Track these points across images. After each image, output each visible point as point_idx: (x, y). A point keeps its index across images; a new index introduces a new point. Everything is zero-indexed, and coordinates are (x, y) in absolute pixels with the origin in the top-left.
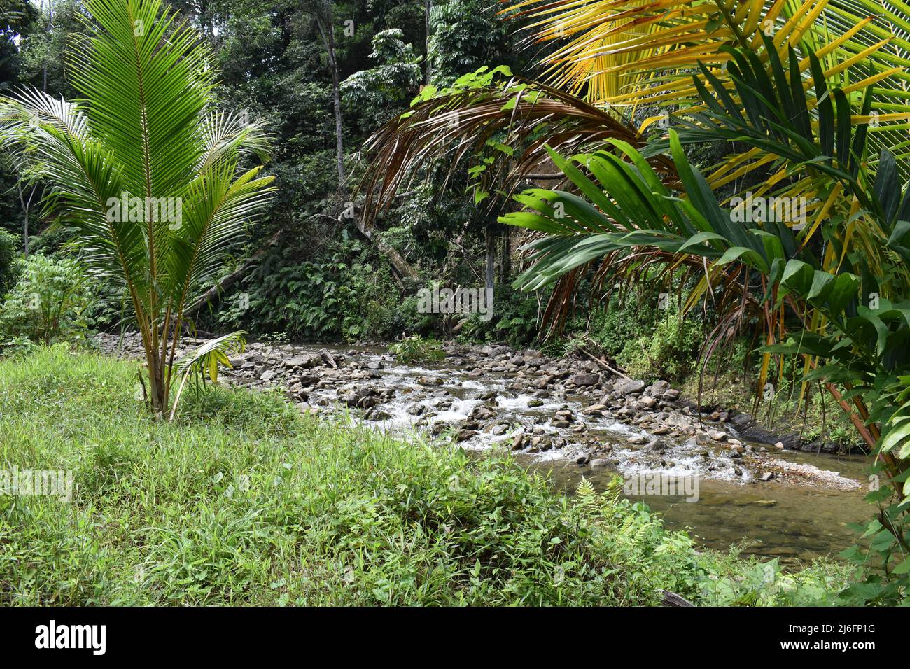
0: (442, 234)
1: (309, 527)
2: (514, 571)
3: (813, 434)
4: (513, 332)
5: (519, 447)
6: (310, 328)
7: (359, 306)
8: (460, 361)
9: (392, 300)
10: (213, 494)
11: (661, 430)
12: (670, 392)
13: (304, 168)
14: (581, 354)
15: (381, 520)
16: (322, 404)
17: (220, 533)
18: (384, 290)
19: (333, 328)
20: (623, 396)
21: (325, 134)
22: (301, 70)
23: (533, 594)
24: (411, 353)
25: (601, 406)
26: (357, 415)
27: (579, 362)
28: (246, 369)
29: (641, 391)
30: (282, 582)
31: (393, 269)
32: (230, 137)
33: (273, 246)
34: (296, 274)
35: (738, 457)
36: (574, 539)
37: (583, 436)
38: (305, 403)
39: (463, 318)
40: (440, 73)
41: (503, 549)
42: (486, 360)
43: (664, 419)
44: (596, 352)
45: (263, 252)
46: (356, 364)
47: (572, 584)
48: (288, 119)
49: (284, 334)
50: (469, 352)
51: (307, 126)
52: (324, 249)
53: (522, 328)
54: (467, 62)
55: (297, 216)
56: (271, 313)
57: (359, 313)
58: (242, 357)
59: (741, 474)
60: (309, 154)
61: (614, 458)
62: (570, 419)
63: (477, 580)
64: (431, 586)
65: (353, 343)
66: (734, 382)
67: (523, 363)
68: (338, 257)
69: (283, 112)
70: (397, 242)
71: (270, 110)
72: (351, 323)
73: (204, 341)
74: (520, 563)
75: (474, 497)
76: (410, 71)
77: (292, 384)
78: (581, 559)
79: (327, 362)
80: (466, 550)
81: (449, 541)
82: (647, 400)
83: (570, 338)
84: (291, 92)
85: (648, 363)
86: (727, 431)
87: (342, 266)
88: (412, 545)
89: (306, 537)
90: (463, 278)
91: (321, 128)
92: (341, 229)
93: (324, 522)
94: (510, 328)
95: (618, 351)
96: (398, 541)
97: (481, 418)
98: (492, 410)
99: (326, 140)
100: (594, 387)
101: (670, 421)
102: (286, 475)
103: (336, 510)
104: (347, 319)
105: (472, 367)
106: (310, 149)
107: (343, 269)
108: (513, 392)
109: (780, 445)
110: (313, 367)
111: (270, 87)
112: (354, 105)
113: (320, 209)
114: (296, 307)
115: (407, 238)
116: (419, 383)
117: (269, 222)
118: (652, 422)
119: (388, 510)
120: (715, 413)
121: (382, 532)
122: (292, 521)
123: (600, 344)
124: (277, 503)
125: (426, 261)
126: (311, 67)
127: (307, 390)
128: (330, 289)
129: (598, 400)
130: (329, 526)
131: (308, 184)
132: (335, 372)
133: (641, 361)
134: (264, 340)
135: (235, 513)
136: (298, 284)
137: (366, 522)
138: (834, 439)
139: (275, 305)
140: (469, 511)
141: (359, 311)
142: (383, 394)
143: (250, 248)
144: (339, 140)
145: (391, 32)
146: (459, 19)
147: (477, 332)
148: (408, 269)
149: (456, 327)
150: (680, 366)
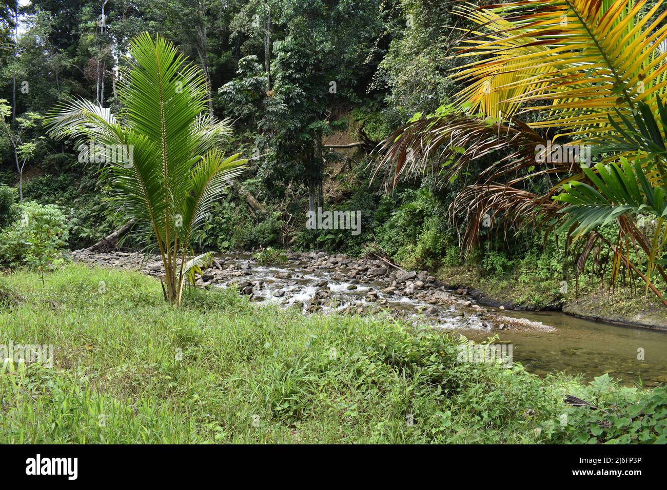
0: (282, 183)
3: (521, 300)
4: (328, 243)
7: (228, 229)
8: (297, 262)
9: (249, 225)
12: (430, 278)
14: (372, 256)
18: (243, 218)
19: (212, 243)
24: (267, 258)
25: (393, 288)
27: (372, 261)
31: (249, 205)
39: (295, 235)
40: (281, 83)
42: (313, 261)
44: (381, 254)
46: (233, 266)
53: (333, 240)
54: (297, 76)
57: (228, 234)
59: (486, 326)
65: (225, 252)
66: (469, 271)
70: (251, 188)
72: (223, 240)
76: (262, 82)
83: (364, 246)
85: (414, 260)
86: (469, 300)
90: (293, 211)
94: (325, 241)
95: (394, 254)
98: (327, 293)
101: (436, 295)
104: (221, 237)
107: (217, 206)
109: (502, 307)
110: (207, 269)
112: (227, 103)
115: (259, 186)
118: (425, 297)
120: (460, 290)
123: (383, 249)
125: (270, 200)
128: (209, 218)
133: (409, 259)
138: (534, 302)
141: (227, 232)
145: (250, 57)
146: (292, 50)
147: (304, 244)
148: (258, 205)
149: (291, 241)
150: (434, 262)
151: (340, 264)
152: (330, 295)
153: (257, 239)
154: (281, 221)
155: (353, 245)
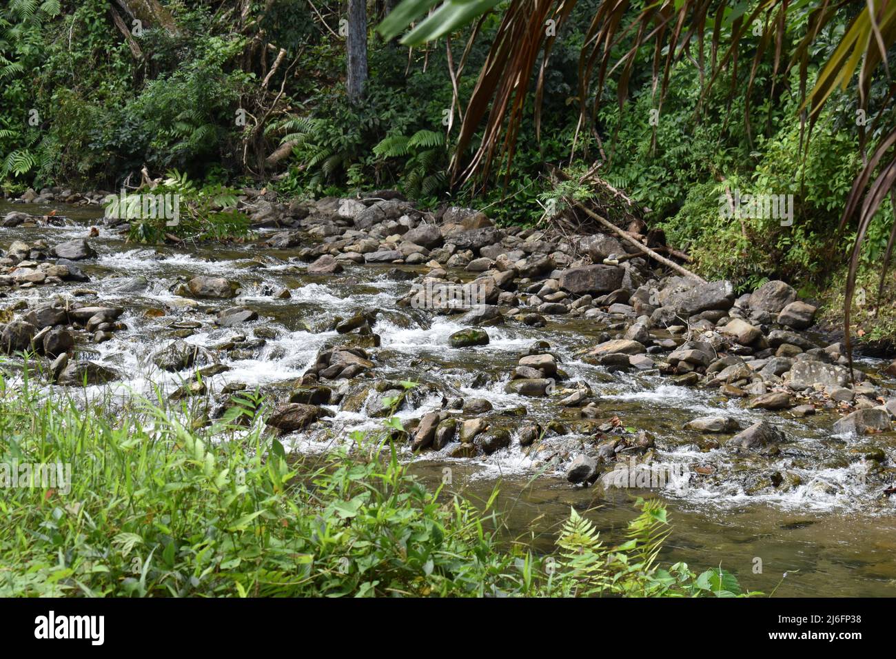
4: (416, 165)
5: (430, 443)
8: (284, 237)
9: (113, 87)
11: (771, 399)
12: (795, 308)
14: (581, 219)
18: (92, 61)
25: (628, 343)
26: (30, 373)
27: (575, 238)
29: (725, 306)
31: (114, 8)
37: (584, 416)
39: (290, 131)
42: (350, 233)
43: (779, 374)
44: (620, 214)
46: (24, 247)
50: (306, 214)
62: (553, 375)
65: (17, 195)
67: (440, 242)
75: (308, 559)
82: (739, 327)
83: (553, 179)
85: (743, 238)
90: (290, 33)
94: (408, 156)
95: (671, 210)
97: (338, 374)
98: (364, 356)
100: (611, 297)
101: (792, 378)
105: (314, 251)
116: (184, 293)
118: (749, 381)
123: (627, 193)
129: (621, 328)
142: (93, 320)
147: (326, 165)
149: (276, 155)
150: (820, 245)
151: (450, 247)
152: (374, 363)
153: (144, 146)
154: (238, 73)
155: (515, 176)
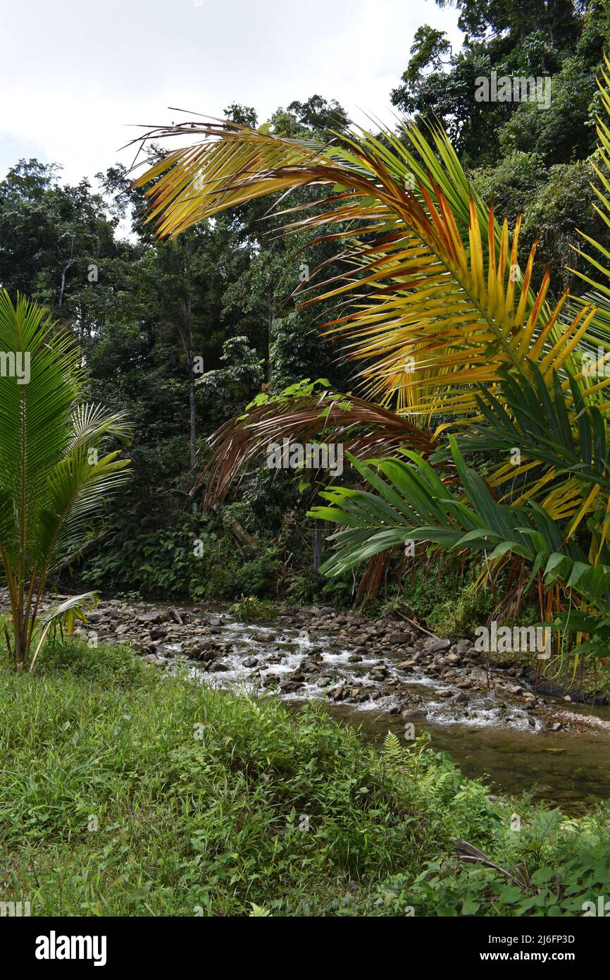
0: (277, 509)
1: (143, 774)
2: (325, 818)
3: (596, 688)
4: (337, 594)
5: (340, 698)
6: (161, 588)
7: (204, 570)
8: (290, 619)
9: (233, 565)
10: (60, 740)
11: (464, 684)
13: (161, 450)
14: (396, 615)
15: (208, 769)
16: (169, 655)
17: (63, 779)
18: (226, 556)
19: (181, 588)
20: (433, 652)
21: (180, 421)
22: (162, 368)
23: (341, 839)
24: (249, 611)
25: (412, 662)
26: (198, 667)
27: (394, 623)
28: (103, 623)
29: (447, 649)
30: (116, 825)
31: (235, 537)
32: (96, 425)
33: (132, 515)
34: (151, 540)
35: (531, 709)
36: (380, 788)
37: (396, 689)
38: (153, 655)
39: (294, 582)
40: (279, 374)
41: (316, 797)
42: (313, 619)
43: (467, 674)
44: (409, 614)
45: (123, 521)
47: (377, 830)
48: (150, 408)
49: (138, 593)
50: (298, 611)
51: (166, 414)
52: (176, 520)
53: (345, 591)
54: (302, 365)
55: (154, 490)
56: (127, 574)
57: (204, 575)
58: (100, 612)
60: (166, 438)
61: (423, 709)
62: (385, 673)
63: (292, 826)
64: (250, 831)
65: (198, 602)
67: (345, 623)
68: (188, 526)
69: (145, 402)
70: (239, 515)
71: (135, 400)
72: (197, 584)
73: (68, 597)
74: (331, 810)
75: (292, 748)
76: (254, 371)
77: (143, 637)
78: (385, 807)
79: (174, 619)
80: (284, 798)
81: (268, 790)
82: (453, 657)
83: (386, 601)
84: (154, 386)
85: (454, 624)
86: (522, 685)
87: (191, 534)
88: (234, 793)
89: (140, 783)
90: (294, 547)
91: (178, 416)
92: (192, 503)
93: (157, 769)
94: (334, 592)
95: (428, 613)
96: (222, 789)
97: (307, 671)
98: (317, 665)
99: (181, 427)
100: (406, 645)
101: (472, 676)
102: (126, 725)
103: (168, 759)
104: (194, 580)
105: (301, 625)
106: (167, 434)
107: (192, 537)
108: (335, 649)
109: (568, 698)
110: (161, 623)
111: (136, 381)
112: (206, 398)
113: (174, 485)
114: (149, 569)
115: (247, 511)
116: (254, 639)
117: (130, 494)
118: (456, 677)
119: (214, 759)
120: (512, 669)
121: (207, 780)
122: (129, 768)
123: (412, 607)
124: (117, 751)
125: (263, 531)
126: (171, 366)
127: (155, 643)
128: (179, 554)
129: (410, 656)
130: (161, 773)
131: (164, 464)
132: (181, 627)
133: (447, 622)
134: (120, 598)
135: (78, 758)
136: (153, 549)
137: (194, 770)
139: (131, 566)
140: (287, 762)
141: (203, 573)
142: (222, 648)
143: (113, 517)
144: (193, 427)
145: (239, 339)
146: (296, 330)
147: (306, 594)
148: (248, 538)
149: (288, 590)
151: (349, 625)
152: (321, 667)
153: (242, 586)
154: (276, 561)
